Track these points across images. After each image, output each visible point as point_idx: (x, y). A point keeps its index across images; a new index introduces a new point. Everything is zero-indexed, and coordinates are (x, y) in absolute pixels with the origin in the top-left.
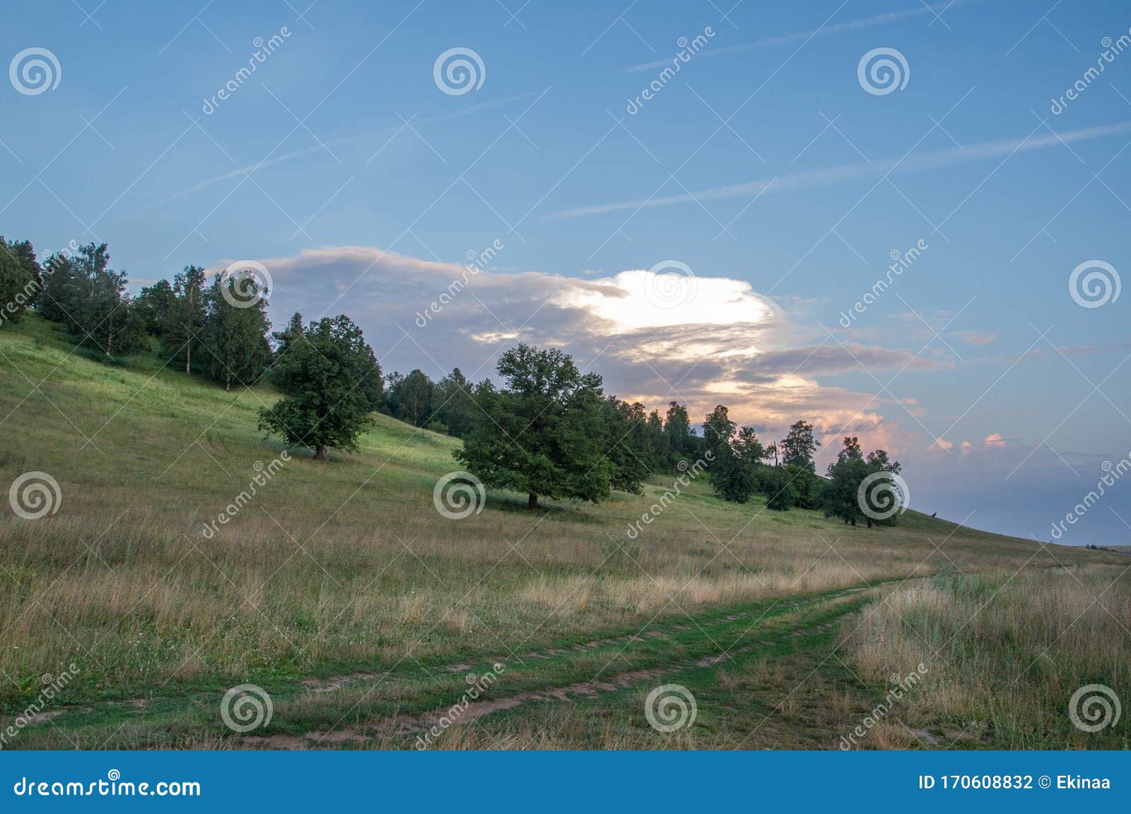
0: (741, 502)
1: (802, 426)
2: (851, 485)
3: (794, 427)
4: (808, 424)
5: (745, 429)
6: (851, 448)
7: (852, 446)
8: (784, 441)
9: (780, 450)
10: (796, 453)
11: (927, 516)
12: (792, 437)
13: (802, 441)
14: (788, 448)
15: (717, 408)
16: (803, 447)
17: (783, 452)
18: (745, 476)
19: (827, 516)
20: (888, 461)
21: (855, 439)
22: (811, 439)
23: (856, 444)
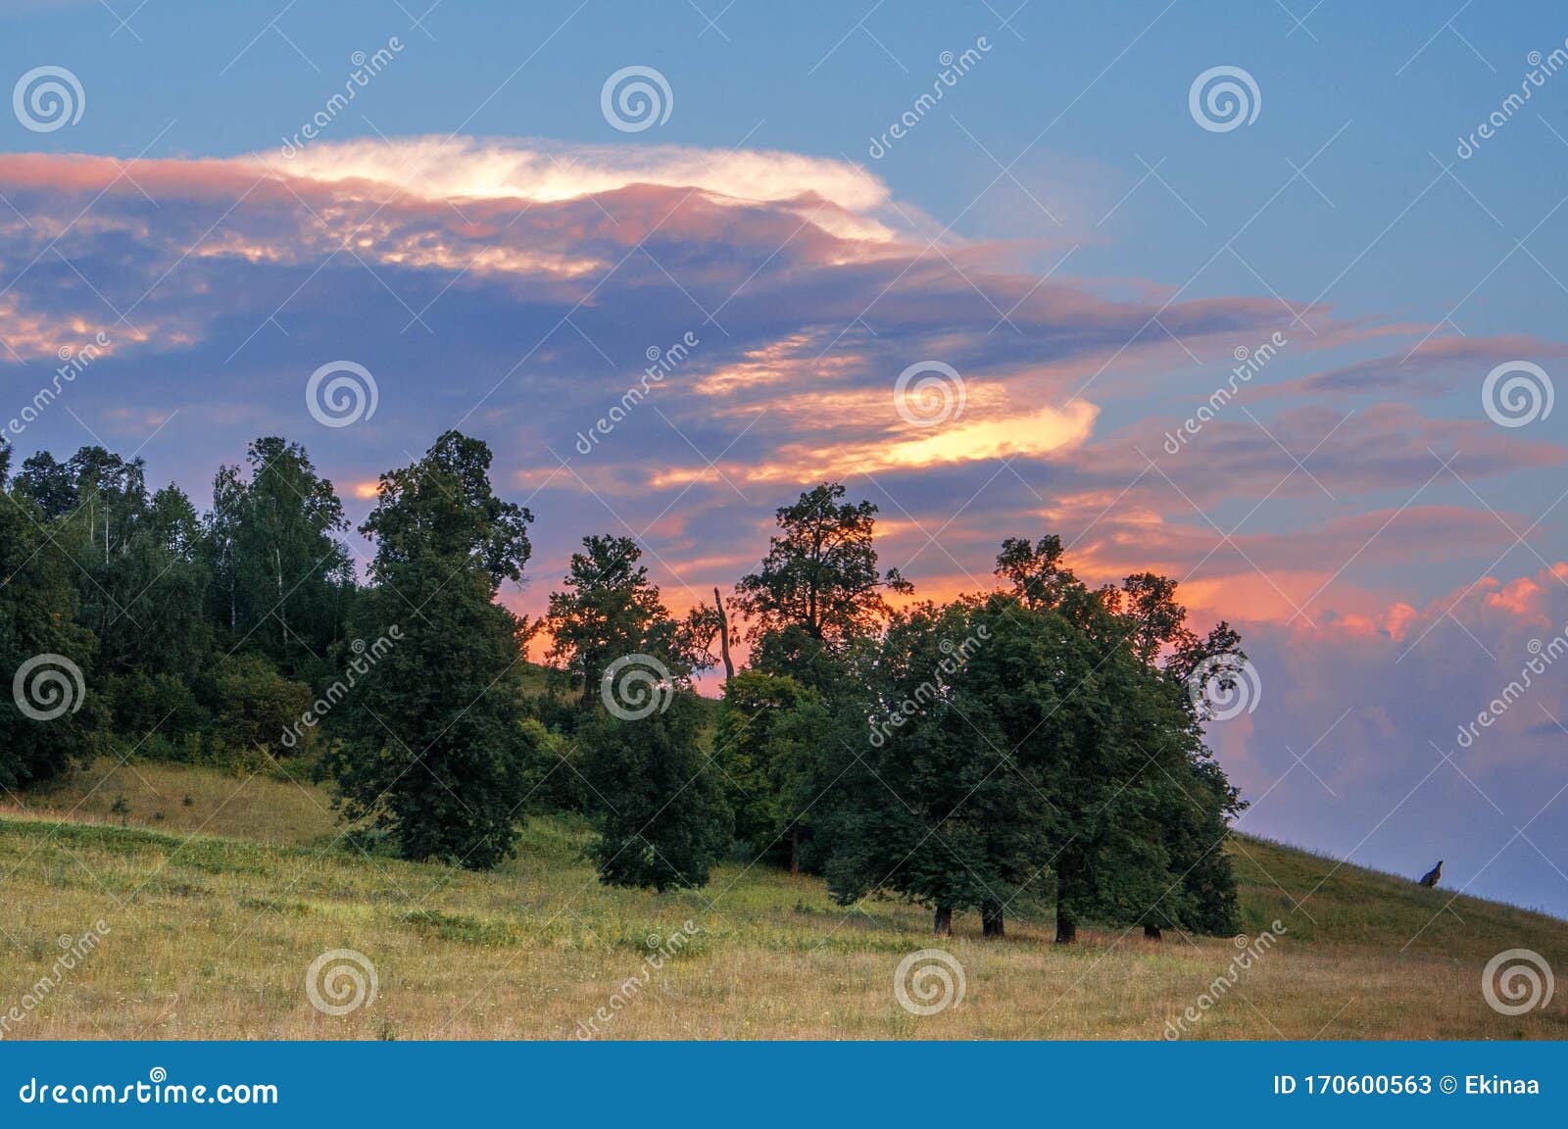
0: (480, 861)
1: (829, 512)
3: (792, 515)
4: (852, 499)
5: (597, 548)
8: (753, 582)
9: (742, 625)
10: (805, 631)
11: (1398, 883)
12: (784, 562)
13: (831, 577)
14: (773, 615)
15: (439, 449)
16: (839, 605)
17: (752, 631)
18: (484, 725)
19: (847, 892)
20: (1183, 625)
22: (869, 568)
23: (1058, 566)
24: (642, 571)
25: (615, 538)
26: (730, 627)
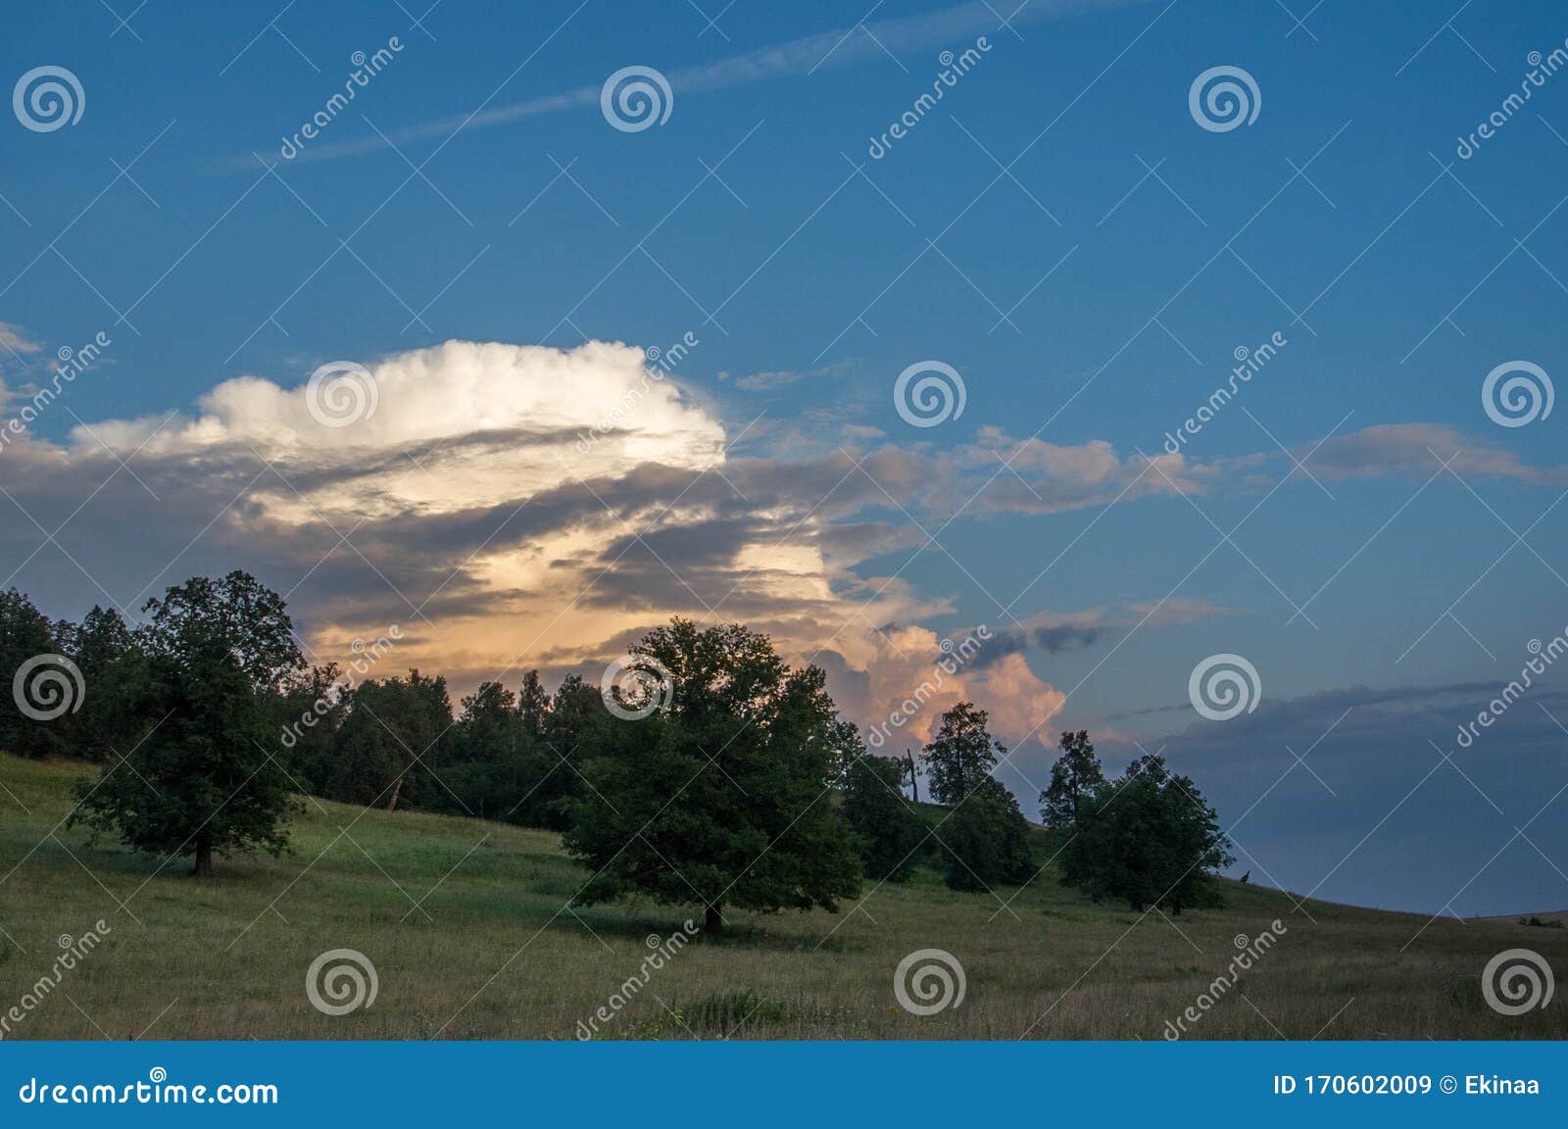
1: (965, 715)
2: (1137, 831)
3: (949, 716)
4: (976, 709)
6: (1074, 753)
7: (1078, 752)
8: (930, 748)
9: (921, 765)
10: (954, 769)
11: (1234, 882)
12: (945, 739)
13: (968, 745)
14: (939, 762)
16: (970, 757)
17: (929, 770)
21: (1083, 736)
22: (986, 741)
23: (1086, 744)
24: (859, 738)
25: (848, 723)
26: (915, 766)
